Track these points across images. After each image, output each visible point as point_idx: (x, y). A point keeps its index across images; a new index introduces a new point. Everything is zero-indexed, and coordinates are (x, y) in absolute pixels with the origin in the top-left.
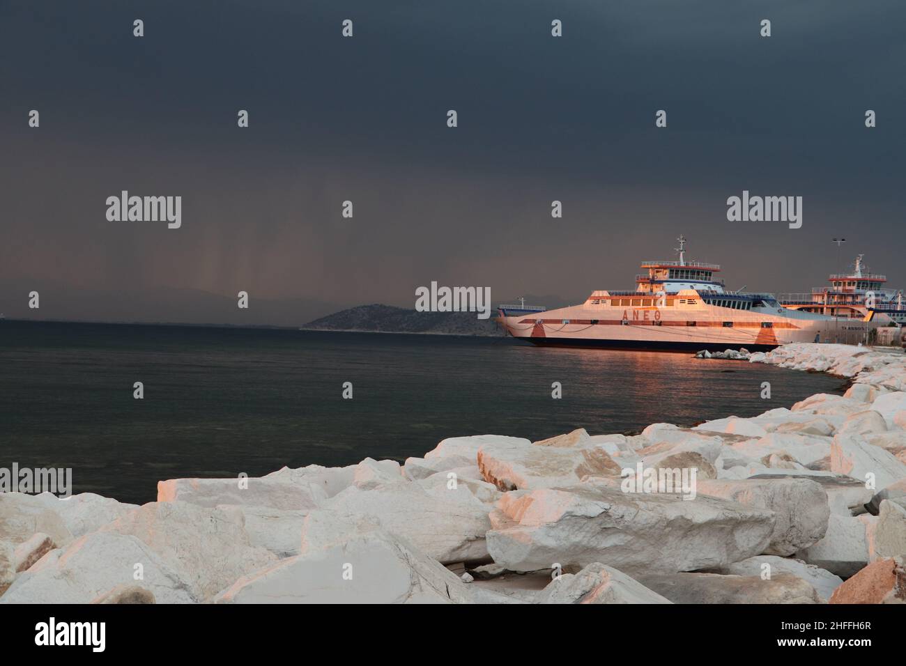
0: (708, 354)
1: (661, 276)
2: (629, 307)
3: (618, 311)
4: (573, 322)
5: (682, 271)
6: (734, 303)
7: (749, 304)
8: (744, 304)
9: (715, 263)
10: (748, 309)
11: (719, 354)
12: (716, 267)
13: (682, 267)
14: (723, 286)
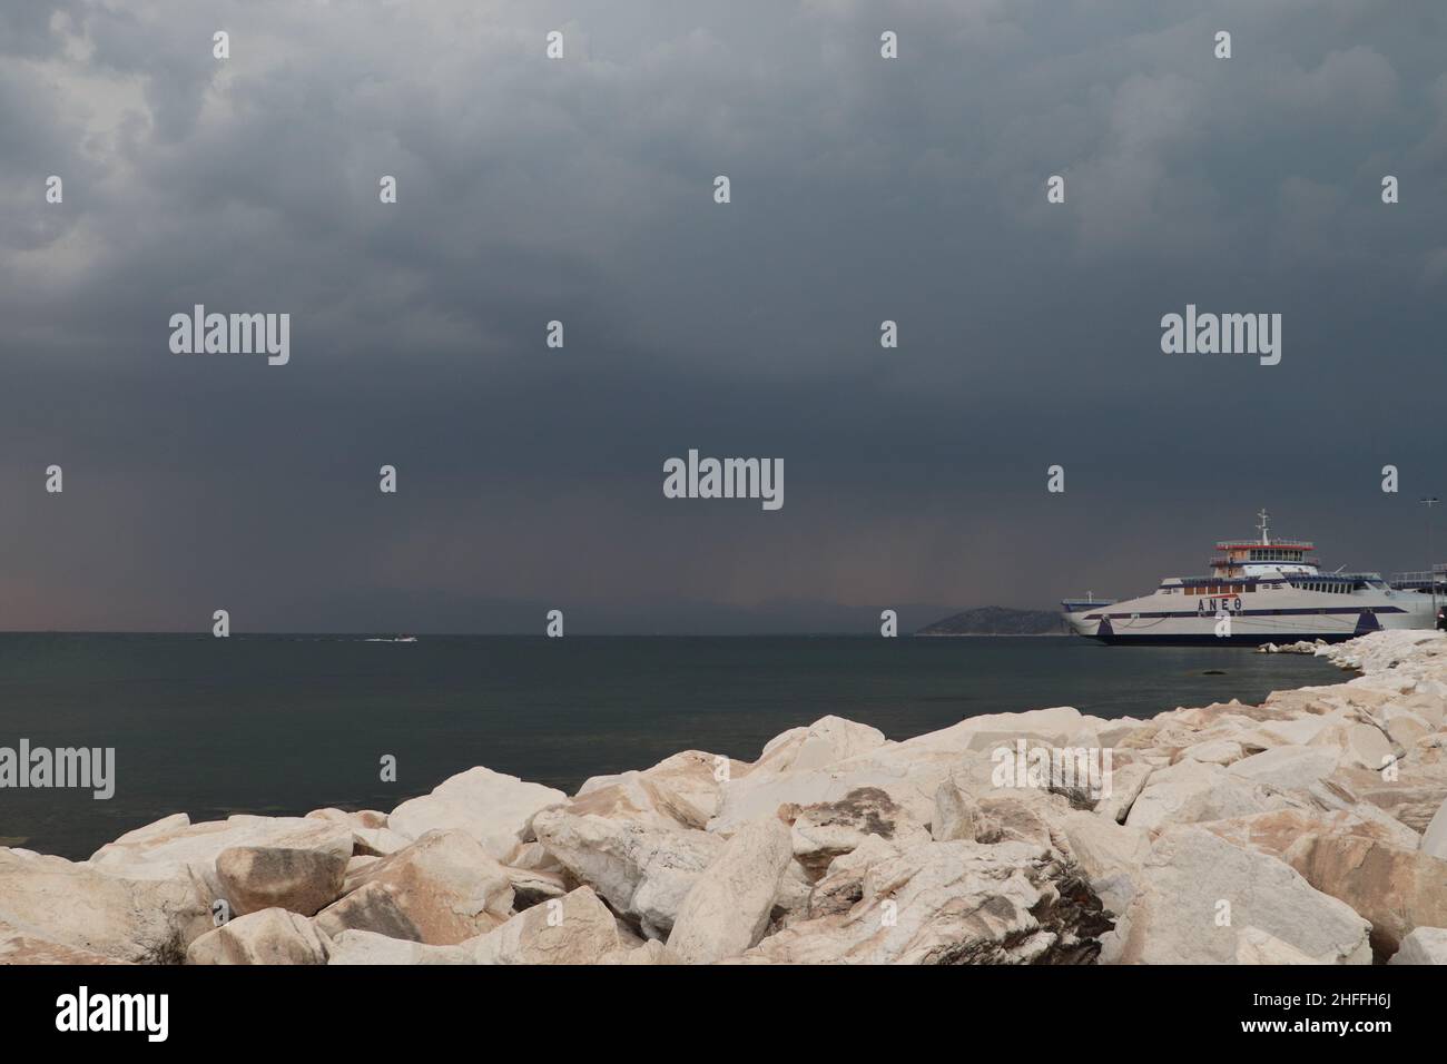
0: (1273, 647)
1: (1239, 557)
2: (1204, 596)
3: (1190, 602)
4: (1143, 615)
5: (1266, 552)
6: (1331, 586)
7: (1349, 587)
8: (1343, 586)
9: (1307, 541)
10: (1349, 592)
11: (1287, 647)
12: (1307, 544)
13: (1268, 547)
14: (1317, 567)
